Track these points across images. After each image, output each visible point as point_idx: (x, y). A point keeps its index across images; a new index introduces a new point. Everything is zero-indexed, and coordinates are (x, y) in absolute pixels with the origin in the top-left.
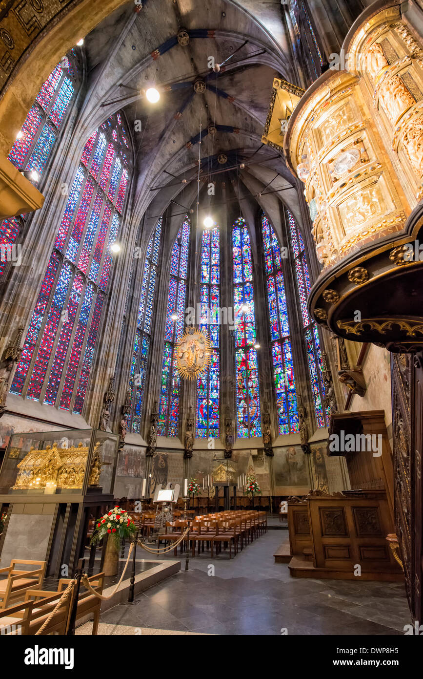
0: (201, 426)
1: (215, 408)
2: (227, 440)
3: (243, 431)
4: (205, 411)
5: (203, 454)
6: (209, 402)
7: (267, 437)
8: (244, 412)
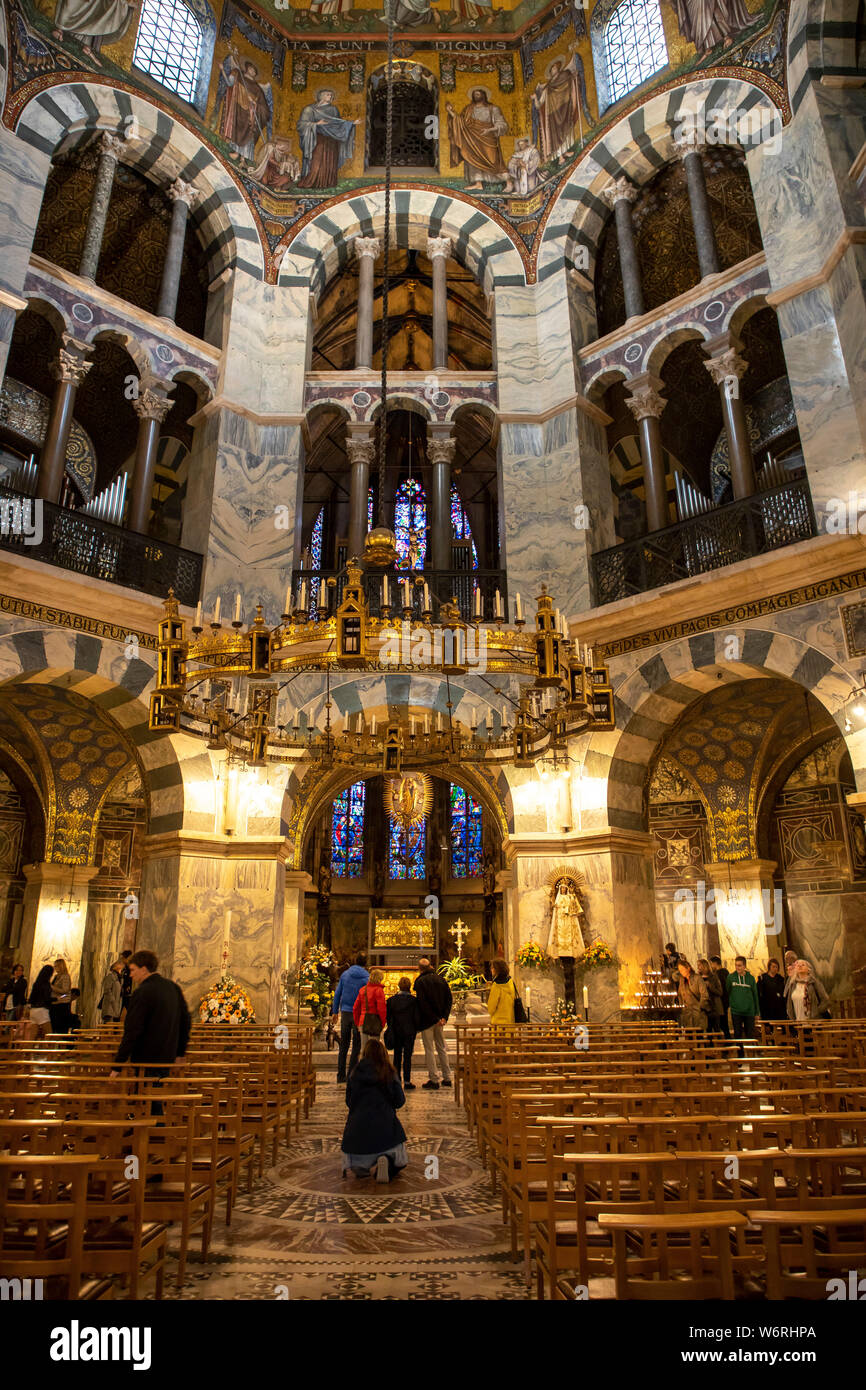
0: (338, 859)
1: (358, 831)
2: (376, 882)
3: (397, 869)
4: (343, 835)
5: (342, 902)
6: (349, 821)
7: (436, 880)
8: (401, 840)
